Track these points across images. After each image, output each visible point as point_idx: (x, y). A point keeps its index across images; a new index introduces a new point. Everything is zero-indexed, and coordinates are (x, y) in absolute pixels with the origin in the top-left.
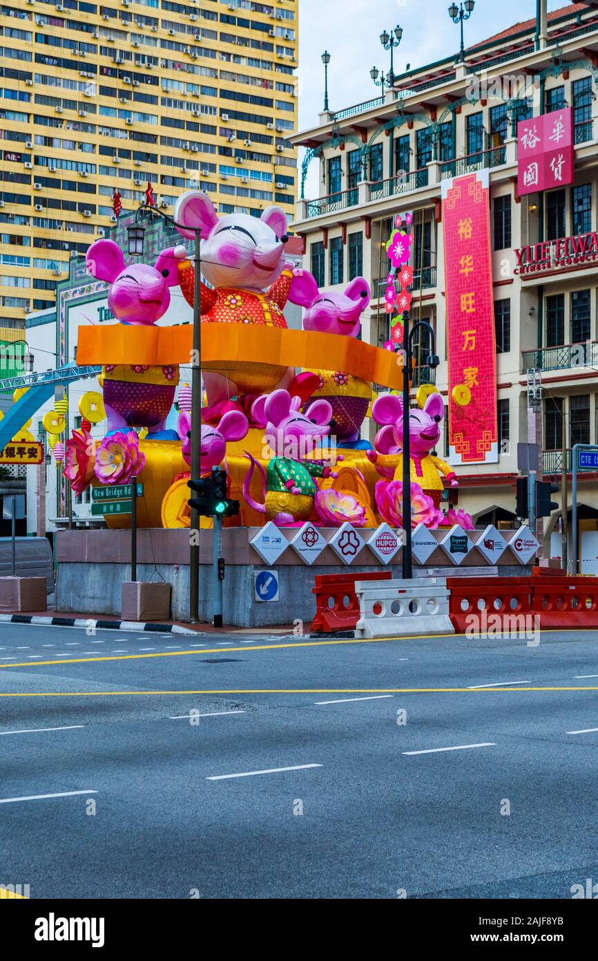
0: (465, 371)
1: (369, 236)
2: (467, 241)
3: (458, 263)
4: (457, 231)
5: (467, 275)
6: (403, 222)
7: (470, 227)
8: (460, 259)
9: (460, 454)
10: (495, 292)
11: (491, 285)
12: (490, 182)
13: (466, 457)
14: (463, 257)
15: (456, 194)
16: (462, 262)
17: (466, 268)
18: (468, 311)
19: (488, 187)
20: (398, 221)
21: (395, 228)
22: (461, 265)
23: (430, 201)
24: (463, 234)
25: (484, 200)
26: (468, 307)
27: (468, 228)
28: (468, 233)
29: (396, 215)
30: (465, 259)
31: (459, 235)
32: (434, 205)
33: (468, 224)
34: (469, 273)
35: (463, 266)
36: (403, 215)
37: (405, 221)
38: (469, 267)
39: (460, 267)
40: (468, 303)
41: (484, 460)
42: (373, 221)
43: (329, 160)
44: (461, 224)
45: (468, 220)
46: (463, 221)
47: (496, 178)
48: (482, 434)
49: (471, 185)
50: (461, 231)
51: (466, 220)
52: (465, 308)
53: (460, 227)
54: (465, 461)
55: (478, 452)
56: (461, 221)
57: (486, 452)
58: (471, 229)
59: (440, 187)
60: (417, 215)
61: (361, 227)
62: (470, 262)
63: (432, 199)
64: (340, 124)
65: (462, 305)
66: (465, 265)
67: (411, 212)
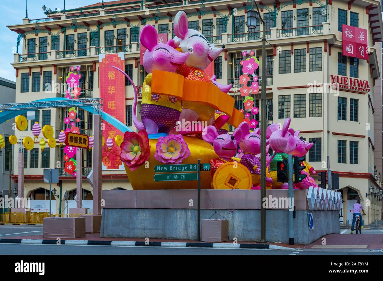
0: (109, 132)
1: (55, 73)
2: (113, 80)
3: (107, 89)
4: (107, 76)
5: (112, 94)
6: (75, 69)
7: (114, 75)
8: (109, 87)
9: (106, 166)
10: (126, 102)
11: (124, 99)
12: (125, 58)
13: (108, 167)
14: (110, 87)
15: (107, 61)
16: (109, 88)
17: (112, 91)
18: (111, 108)
19: (124, 60)
20: (73, 69)
21: (71, 71)
22: (109, 90)
23: (91, 62)
24: (110, 77)
25: (122, 65)
26: (112, 107)
27: (113, 75)
28: (113, 77)
29: (71, 66)
30: (111, 87)
31: (108, 77)
32: (92, 64)
33: (113, 74)
34: (113, 93)
35: (110, 90)
36: (75, 67)
37: (76, 69)
38: (113, 91)
39: (108, 90)
40: (112, 105)
41: (119, 168)
42: (58, 67)
43: (28, 39)
44: (109, 73)
45: (113, 72)
46: (111, 72)
47: (127, 57)
48: (117, 158)
49: (114, 58)
50: (109, 76)
51: (112, 72)
52: (110, 107)
53: (109, 74)
54: (108, 169)
55: (115, 165)
56: (109, 72)
57: (120, 166)
58: (114, 76)
59: (98, 57)
60: (82, 67)
61: (52, 69)
62: (113, 89)
63: (92, 61)
64: (40, 24)
65: (109, 106)
66: (111, 90)
67: (80, 66)
